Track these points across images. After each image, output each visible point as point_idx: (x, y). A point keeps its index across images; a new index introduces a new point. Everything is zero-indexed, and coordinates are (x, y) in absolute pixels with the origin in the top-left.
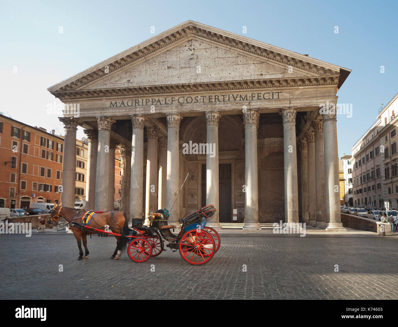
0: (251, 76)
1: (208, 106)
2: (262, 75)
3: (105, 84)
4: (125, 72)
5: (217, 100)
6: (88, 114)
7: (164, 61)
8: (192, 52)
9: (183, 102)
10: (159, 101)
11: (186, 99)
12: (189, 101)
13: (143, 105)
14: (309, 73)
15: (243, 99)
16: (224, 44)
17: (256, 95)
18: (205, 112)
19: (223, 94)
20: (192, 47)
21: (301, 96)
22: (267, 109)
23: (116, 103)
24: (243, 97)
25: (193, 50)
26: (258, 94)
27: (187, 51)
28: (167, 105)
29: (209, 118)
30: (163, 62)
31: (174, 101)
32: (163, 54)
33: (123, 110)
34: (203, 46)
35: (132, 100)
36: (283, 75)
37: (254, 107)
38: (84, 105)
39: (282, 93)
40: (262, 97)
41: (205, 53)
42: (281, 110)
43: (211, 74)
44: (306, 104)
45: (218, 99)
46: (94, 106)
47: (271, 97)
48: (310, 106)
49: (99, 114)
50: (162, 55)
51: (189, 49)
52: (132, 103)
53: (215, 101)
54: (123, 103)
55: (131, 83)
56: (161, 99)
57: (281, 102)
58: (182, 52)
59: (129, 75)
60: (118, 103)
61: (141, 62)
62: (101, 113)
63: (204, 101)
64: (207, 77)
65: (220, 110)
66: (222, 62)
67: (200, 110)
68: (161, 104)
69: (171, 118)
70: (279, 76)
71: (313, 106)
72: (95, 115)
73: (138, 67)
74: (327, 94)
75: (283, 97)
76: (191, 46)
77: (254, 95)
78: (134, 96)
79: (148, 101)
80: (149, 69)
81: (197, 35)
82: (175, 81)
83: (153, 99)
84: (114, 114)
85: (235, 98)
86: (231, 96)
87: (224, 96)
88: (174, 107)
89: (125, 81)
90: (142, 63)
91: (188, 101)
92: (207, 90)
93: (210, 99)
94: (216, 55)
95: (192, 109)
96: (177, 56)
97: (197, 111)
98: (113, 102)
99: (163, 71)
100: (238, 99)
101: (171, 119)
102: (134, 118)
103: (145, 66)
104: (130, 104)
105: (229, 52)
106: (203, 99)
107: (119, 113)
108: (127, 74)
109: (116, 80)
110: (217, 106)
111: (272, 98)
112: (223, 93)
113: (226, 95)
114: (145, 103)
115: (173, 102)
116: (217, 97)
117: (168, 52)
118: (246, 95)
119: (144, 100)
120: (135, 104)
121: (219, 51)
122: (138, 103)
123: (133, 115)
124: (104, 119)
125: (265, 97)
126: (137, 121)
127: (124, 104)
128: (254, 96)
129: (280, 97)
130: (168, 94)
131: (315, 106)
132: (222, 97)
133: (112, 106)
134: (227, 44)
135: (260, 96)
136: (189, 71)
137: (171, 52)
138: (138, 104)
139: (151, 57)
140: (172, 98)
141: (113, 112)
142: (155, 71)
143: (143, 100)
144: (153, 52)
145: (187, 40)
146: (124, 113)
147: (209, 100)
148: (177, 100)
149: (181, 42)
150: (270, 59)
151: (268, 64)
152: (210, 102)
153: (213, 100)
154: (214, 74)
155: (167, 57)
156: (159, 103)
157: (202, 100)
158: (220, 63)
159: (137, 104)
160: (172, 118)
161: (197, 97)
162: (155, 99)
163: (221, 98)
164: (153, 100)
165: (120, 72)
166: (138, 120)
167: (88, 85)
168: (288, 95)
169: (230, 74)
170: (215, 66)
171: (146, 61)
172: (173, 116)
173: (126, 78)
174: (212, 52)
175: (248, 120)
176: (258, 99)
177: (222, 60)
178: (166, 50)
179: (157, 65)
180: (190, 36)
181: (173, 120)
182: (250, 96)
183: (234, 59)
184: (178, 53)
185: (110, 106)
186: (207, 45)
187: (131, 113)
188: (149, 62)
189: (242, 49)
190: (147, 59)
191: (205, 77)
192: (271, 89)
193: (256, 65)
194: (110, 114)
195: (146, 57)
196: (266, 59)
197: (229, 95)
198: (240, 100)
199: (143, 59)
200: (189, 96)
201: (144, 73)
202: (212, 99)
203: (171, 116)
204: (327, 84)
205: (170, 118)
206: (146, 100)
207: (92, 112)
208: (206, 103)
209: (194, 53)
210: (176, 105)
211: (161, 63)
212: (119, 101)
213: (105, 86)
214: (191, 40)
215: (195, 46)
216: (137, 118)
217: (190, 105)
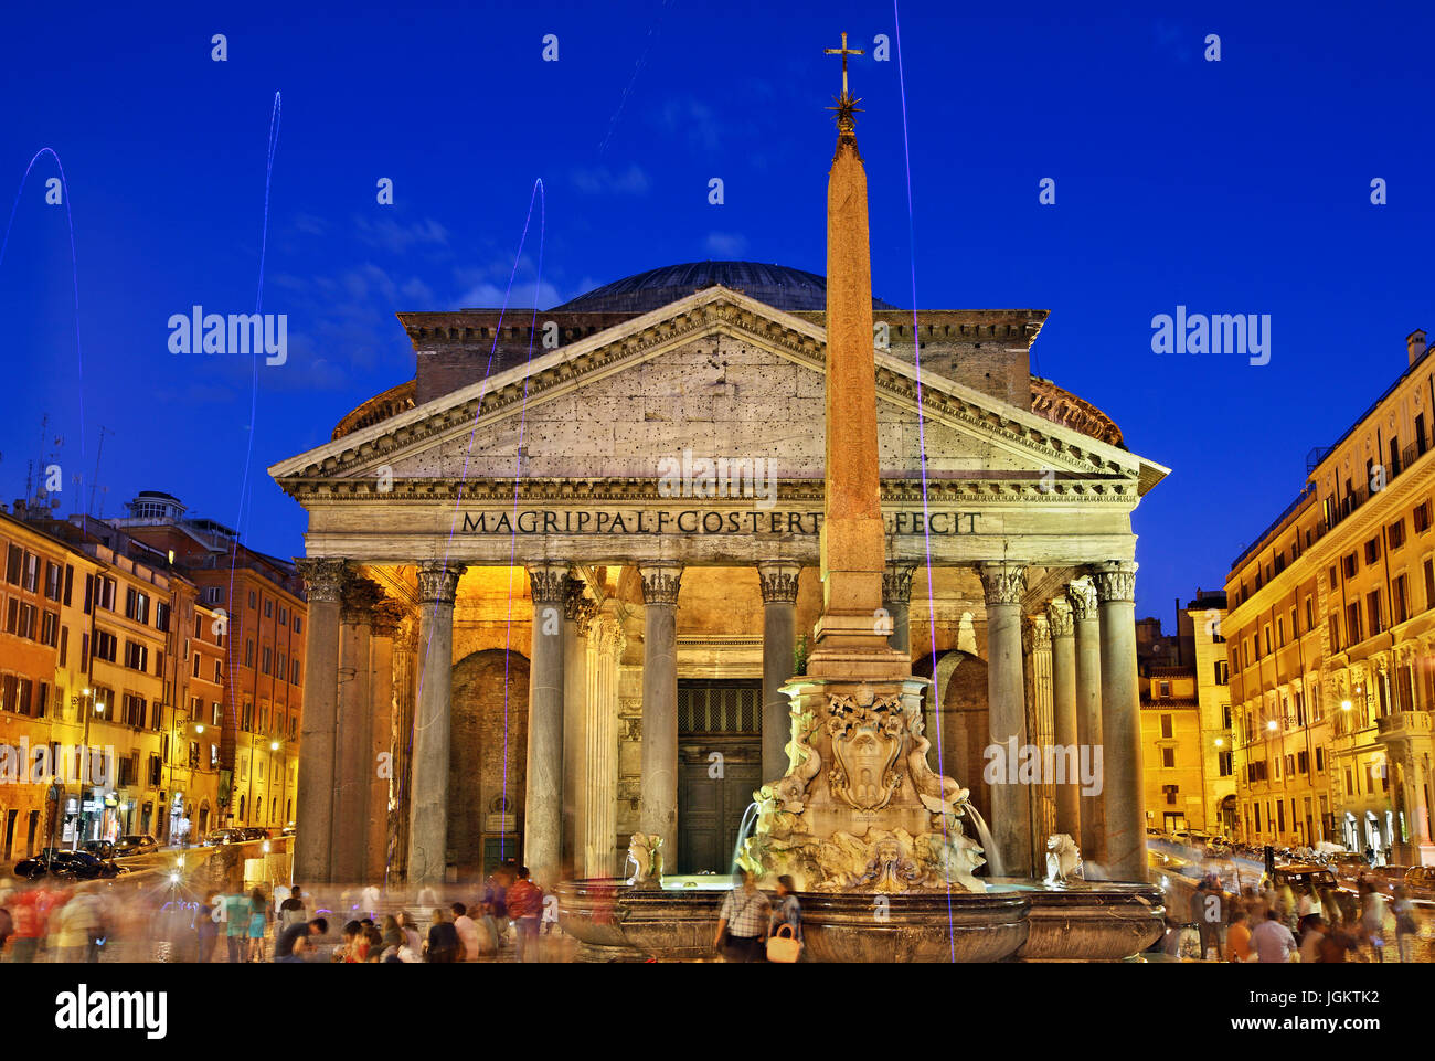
0: (896, 461)
1: (771, 544)
2: (925, 458)
3: (447, 457)
4: (511, 420)
5: (794, 526)
7: (634, 393)
8: (720, 374)
9: (692, 526)
10: (618, 521)
11: (702, 520)
12: (713, 524)
13: (568, 530)
14: (1058, 462)
17: (910, 518)
18: (760, 562)
19: (814, 511)
20: (720, 358)
21: (1037, 527)
22: (940, 561)
23: (482, 517)
25: (722, 367)
26: (915, 515)
27: (705, 367)
28: (646, 535)
29: (773, 581)
30: (631, 398)
31: (667, 522)
32: (631, 371)
33: (507, 545)
34: (754, 356)
35: (536, 513)
36: (986, 462)
37: (903, 555)
38: (376, 518)
39: (983, 518)
40: (926, 524)
41: (757, 379)
43: (779, 445)
44: (1051, 554)
45: (797, 523)
46: (410, 524)
47: (952, 528)
48: (1059, 558)
49: (426, 553)
50: (626, 375)
51: (710, 361)
52: (535, 523)
53: (790, 530)
54: (505, 520)
55: (530, 458)
56: (626, 512)
57: (980, 544)
58: (688, 369)
59: (523, 431)
60: (489, 519)
61: (564, 392)
62: (433, 549)
63: (758, 527)
64: (764, 453)
65: (804, 560)
66: (811, 413)
67: (744, 554)
68: (625, 531)
69: (658, 575)
70: (976, 465)
71: (1069, 559)
72: (412, 553)
73: (552, 408)
74: (1107, 528)
75: (985, 530)
76: (716, 352)
77: (902, 518)
78: (542, 502)
79: (584, 517)
80: (586, 418)
81: (737, 325)
83: (599, 514)
84: (476, 553)
87: (816, 518)
88: (665, 543)
89: (511, 449)
90: (567, 398)
91: (710, 527)
93: (773, 522)
94: (790, 386)
95: (722, 551)
96: (675, 382)
97: (737, 556)
98: (474, 516)
99: (631, 425)
101: (657, 581)
103: (573, 402)
106: (752, 522)
107: (492, 552)
108: (518, 430)
109: (482, 445)
110: (794, 544)
114: (574, 526)
115: (663, 525)
116: (795, 519)
117: (645, 369)
119: (574, 516)
120: (545, 525)
121: (801, 376)
122: (552, 523)
125: (934, 527)
126: (550, 580)
127: (507, 523)
128: (904, 521)
129: (977, 529)
130: (648, 502)
132: (811, 519)
133: (469, 527)
135: (922, 523)
136: (710, 433)
137: (656, 368)
138: (555, 527)
139: (595, 379)
140: (660, 514)
141: (475, 548)
142: (606, 424)
143: (568, 513)
144: (601, 365)
145: (704, 334)
146: (510, 553)
147: (773, 527)
148: (676, 520)
149: (688, 341)
150: (950, 413)
151: (943, 426)
152: (773, 531)
153: (785, 527)
154: (787, 445)
155: (643, 383)
156: (620, 526)
157: (750, 524)
158: (803, 415)
159: (550, 527)
160: (660, 577)
161: (737, 514)
162: (607, 515)
163: (807, 522)
164: (602, 516)
165: (495, 420)
166: (554, 575)
167: (390, 455)
168: (1001, 523)
170: (788, 423)
171: (577, 390)
172: (664, 572)
173: (513, 440)
174: (780, 377)
175: (888, 593)
176: (915, 531)
177: (809, 403)
178: (641, 360)
179: (614, 406)
180: (714, 323)
181: (664, 584)
182: (890, 522)
184: (677, 372)
185: (465, 529)
186: (764, 355)
188: (587, 393)
191: (759, 453)
192: (952, 503)
193: (909, 426)
194: (463, 554)
195: (579, 379)
196: (939, 413)
199: (569, 386)
201: (572, 427)
202: (780, 522)
203: (657, 570)
205: (654, 576)
206: (580, 514)
207: (402, 545)
208: (763, 535)
209: (729, 377)
210: (672, 537)
211: (624, 402)
212: (492, 514)
213: (446, 461)
214: (718, 334)
215: (729, 354)
216: (551, 570)
217: (714, 539)
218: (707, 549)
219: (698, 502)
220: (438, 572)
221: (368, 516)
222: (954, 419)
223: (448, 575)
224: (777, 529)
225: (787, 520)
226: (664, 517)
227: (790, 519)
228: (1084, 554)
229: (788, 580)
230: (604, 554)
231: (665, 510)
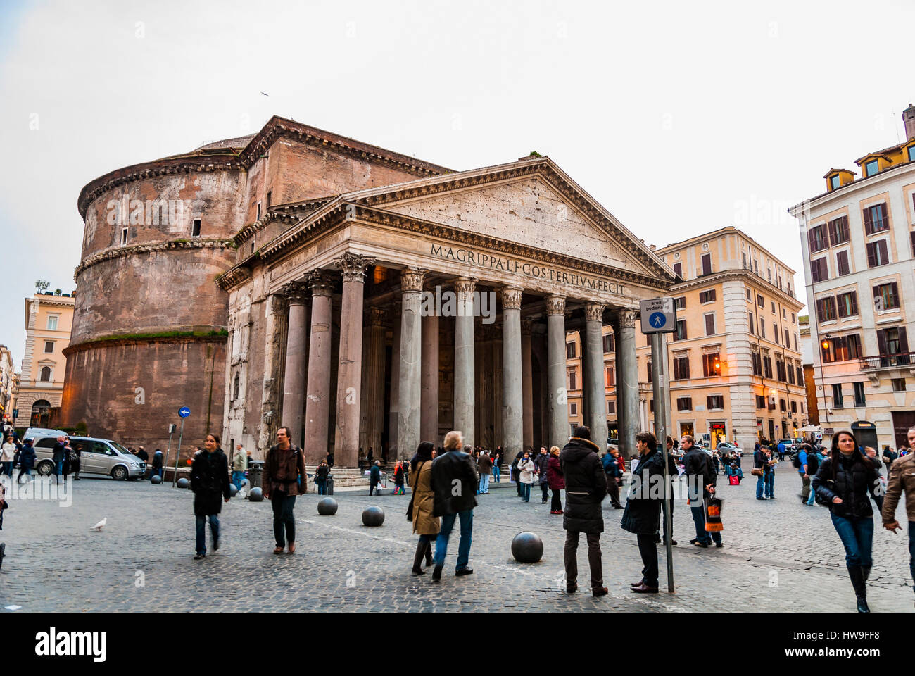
0: (598, 256)
1: (557, 286)
2: (607, 257)
3: (424, 210)
4: (453, 198)
6: (395, 257)
7: (504, 198)
8: (536, 199)
9: (528, 272)
10: (499, 263)
11: (532, 269)
13: (479, 263)
14: (647, 269)
15: (591, 286)
16: (574, 203)
17: (603, 284)
19: (572, 274)
20: (537, 191)
23: (440, 248)
24: (591, 283)
25: (537, 196)
27: (531, 194)
28: (509, 272)
30: (503, 201)
31: (519, 267)
33: (452, 265)
34: (549, 194)
35: (465, 251)
36: (625, 265)
37: (601, 300)
39: (625, 288)
41: (551, 206)
42: (621, 309)
43: (559, 239)
45: (566, 278)
46: (404, 244)
47: (616, 290)
50: (501, 189)
51: (533, 192)
52: (464, 256)
53: (564, 281)
54: (451, 252)
55: (462, 221)
56: (502, 260)
57: (624, 299)
58: (525, 193)
60: (444, 250)
61: (478, 190)
62: (417, 261)
63: (552, 277)
68: (502, 268)
70: (622, 264)
72: (407, 261)
73: (470, 197)
76: (535, 188)
77: (600, 283)
78: (469, 246)
79: (485, 258)
80: (485, 206)
81: (545, 178)
82: (519, 236)
83: (492, 258)
84: (437, 267)
85: (583, 282)
86: (579, 277)
87: (572, 277)
88: (519, 278)
89: (453, 214)
90: (476, 193)
91: (535, 273)
92: (559, 264)
93: (558, 276)
95: (538, 286)
96: (520, 198)
98: (437, 247)
99: (504, 215)
100: (586, 284)
104: (461, 257)
105: (575, 213)
106: (550, 274)
107: (445, 268)
108: (456, 204)
110: (564, 288)
112: (572, 271)
113: (574, 276)
114: (481, 261)
115: (517, 269)
116: (565, 276)
118: (594, 281)
119: (481, 256)
120: (469, 259)
122: (472, 258)
125: (610, 289)
127: (452, 254)
129: (623, 293)
130: (513, 256)
133: (434, 252)
134: (576, 205)
135: (607, 287)
136: (534, 227)
137: (511, 187)
138: (473, 260)
139: (489, 187)
140: (517, 263)
142: (493, 211)
143: (479, 255)
144: (495, 181)
145: (532, 178)
147: (558, 278)
148: (522, 267)
149: (525, 180)
150: (618, 240)
151: (612, 245)
153: (561, 279)
154: (562, 240)
155: (508, 194)
156: (500, 266)
158: (567, 228)
159: (471, 260)
161: (545, 269)
162: (495, 259)
163: (569, 278)
165: (446, 196)
168: (630, 292)
169: (577, 246)
170: (562, 229)
171: (481, 190)
173: (454, 209)
174: (558, 207)
175: (597, 316)
176: (605, 290)
177: (569, 223)
178: (508, 183)
179: (496, 203)
180: (536, 174)
182: (597, 284)
183: (581, 227)
184: (521, 193)
185: (432, 253)
186: (553, 195)
189: (591, 218)
191: (552, 241)
192: (618, 280)
193: (601, 242)
195: (484, 185)
196: (614, 239)
197: (577, 277)
198: (588, 287)
200: (535, 265)
201: (479, 209)
202: (560, 277)
206: (483, 256)
208: (555, 281)
209: (539, 202)
210: (521, 275)
211: (501, 202)
213: (423, 213)
214: (536, 180)
215: (540, 190)
217: (537, 280)
218: (534, 284)
219: (533, 261)
225: (563, 276)
230: (494, 279)
231: (518, 261)
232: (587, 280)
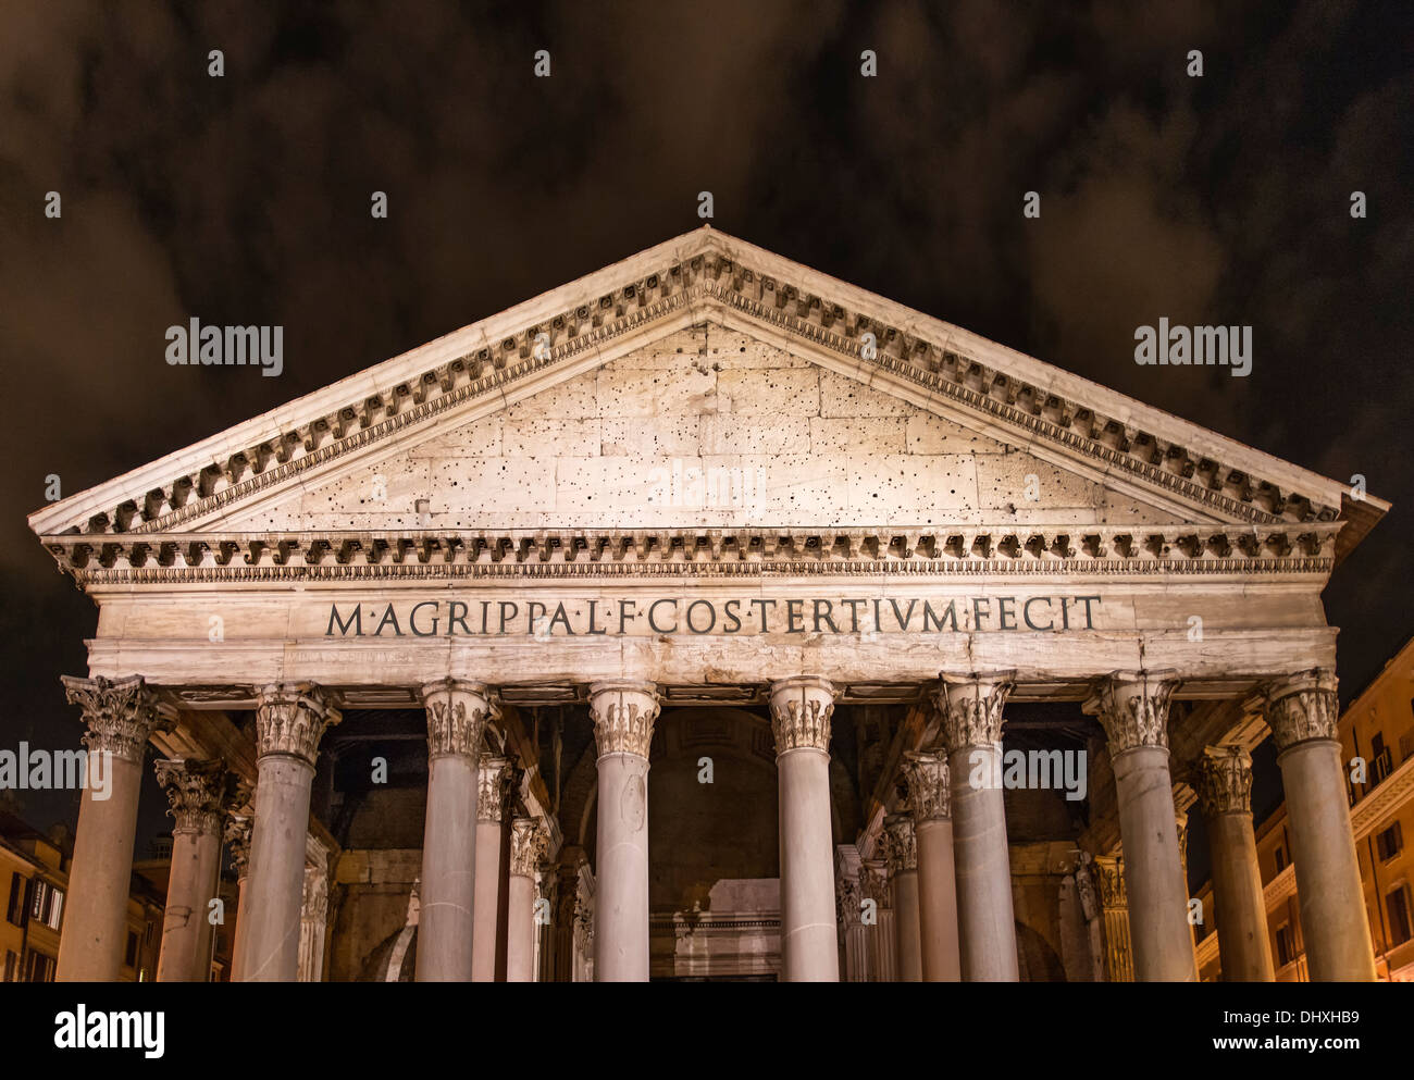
0: (968, 513)
1: (788, 651)
2: (1010, 508)
3: (310, 515)
4: (405, 456)
5: (823, 623)
6: (215, 666)
7: (585, 414)
8: (709, 382)
9: (670, 625)
10: (560, 616)
11: (684, 613)
12: (702, 620)
13: (484, 631)
14: (1208, 510)
15: (940, 625)
17: (995, 604)
18: (772, 682)
19: (851, 596)
20: (710, 359)
22: (1046, 678)
23: (358, 612)
24: (940, 614)
25: (712, 372)
26: (1002, 601)
27: (688, 374)
28: (602, 637)
29: (793, 714)
30: (581, 421)
31: (632, 617)
32: (582, 380)
33: (391, 657)
34: (757, 354)
35: (436, 604)
36: (1100, 514)
37: (989, 667)
39: (1104, 604)
40: (1020, 616)
41: (764, 389)
43: (795, 491)
44: (1210, 662)
45: (827, 617)
46: (249, 624)
47: (1059, 623)
48: (1224, 669)
50: (575, 386)
51: (696, 365)
52: (435, 620)
53: (817, 629)
54: (390, 616)
55: (433, 514)
56: (571, 603)
57: (1103, 646)
58: (663, 376)
59: (423, 473)
61: (484, 411)
62: (281, 666)
63: (768, 624)
64: (776, 504)
65: (840, 678)
66: (841, 439)
67: (747, 669)
68: (570, 632)
69: (617, 705)
70: (1084, 519)
71: (1240, 672)
72: (250, 673)
73: (467, 437)
74: (1290, 618)
75: (1108, 623)
76: (702, 351)
77: (983, 606)
78: (445, 583)
79: (509, 610)
80: (516, 451)
81: (732, 303)
82: (637, 517)
84: (343, 673)
85: (904, 615)
86: (885, 605)
87: (853, 606)
88: (631, 651)
89: (405, 501)
90: (486, 421)
91: (697, 625)
92: (783, 570)
93: (791, 615)
94: (810, 403)
95: (714, 663)
96: (644, 395)
97: (738, 673)
98: (345, 612)
99: (581, 463)
100: (917, 622)
101: (616, 714)
102: (443, 698)
103: (497, 428)
104: (423, 624)
105: (866, 390)
106: (760, 615)
108: (416, 471)
110: (824, 651)
111: (1062, 623)
112: (849, 587)
113: (864, 601)
114: (494, 624)
115: (628, 623)
116: (823, 609)
117: (602, 375)
118: (952, 603)
119: (494, 609)
121: (826, 383)
122: (461, 620)
123: (441, 682)
124: (293, 698)
125: (1032, 620)
126: (455, 717)
127: (394, 621)
128: (986, 610)
129: (1096, 623)
130: (605, 581)
131: (1247, 672)
132: (848, 608)
133: (336, 628)
135: (1013, 614)
137: (617, 375)
138: (466, 628)
139: (529, 391)
140: (623, 603)
141: (343, 663)
142: (545, 461)
143: (485, 604)
144: (539, 365)
145: (686, 322)
146: (395, 670)
147: (791, 624)
148: (646, 614)
149: (663, 332)
150: (1045, 433)
151: (1035, 458)
152: (791, 630)
153: (808, 623)
154: (808, 490)
155: (599, 398)
156: (563, 624)
157: (757, 619)
158: (831, 445)
159: (457, 626)
160: (621, 710)
161: (737, 603)
162: (543, 605)
163: (842, 615)
164: (536, 608)
165: (383, 455)
169: (875, 496)
170: (808, 456)
171: (505, 409)
172: (629, 698)
173: (409, 488)
174: (796, 388)
175: (967, 730)
176: (1003, 628)
177: (839, 426)
178: (595, 362)
180: (700, 302)
181: (627, 721)
182: (966, 612)
183: (891, 429)
184: (649, 382)
185: (330, 631)
186: (771, 354)
187: (431, 674)
188: (518, 414)
190: (511, 399)
191: (769, 503)
192: (1059, 579)
193: (985, 460)
194: (325, 673)
195: (506, 388)
196: (1028, 434)
197: (877, 602)
198: (926, 629)
199: (492, 401)
200: (695, 596)
201: (494, 467)
202: (800, 616)
203: (617, 695)
204: (1287, 568)
205: (611, 708)
206: (503, 605)
208: (776, 636)
210: (639, 640)
211: (572, 427)
212: (373, 607)
213: (308, 522)
214: (705, 324)
215: (721, 353)
216: (458, 698)
217: (703, 643)
218: (692, 660)
219: (679, 581)
220: (285, 703)
221: (187, 613)
222: (1051, 443)
223: (302, 712)
224: (796, 627)
225: (812, 611)
226: (628, 609)
227: (816, 609)
228: (1259, 662)
229: (817, 711)
230: (538, 671)
231: (629, 596)
232: (919, 608)
